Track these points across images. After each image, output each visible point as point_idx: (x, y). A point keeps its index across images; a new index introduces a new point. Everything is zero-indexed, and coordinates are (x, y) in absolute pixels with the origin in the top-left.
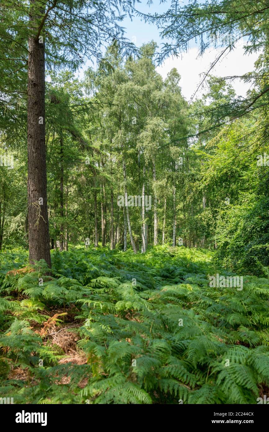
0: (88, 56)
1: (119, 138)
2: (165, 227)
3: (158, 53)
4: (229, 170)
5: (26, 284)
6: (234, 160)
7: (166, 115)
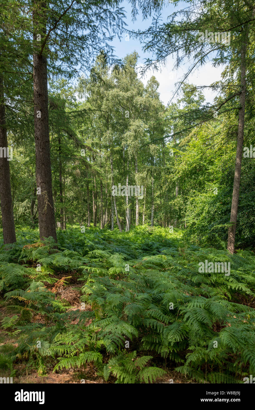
0: (83, 70)
1: (107, 137)
2: (145, 211)
3: (141, 67)
4: (198, 165)
5: (39, 256)
6: (202, 156)
7: (146, 118)
